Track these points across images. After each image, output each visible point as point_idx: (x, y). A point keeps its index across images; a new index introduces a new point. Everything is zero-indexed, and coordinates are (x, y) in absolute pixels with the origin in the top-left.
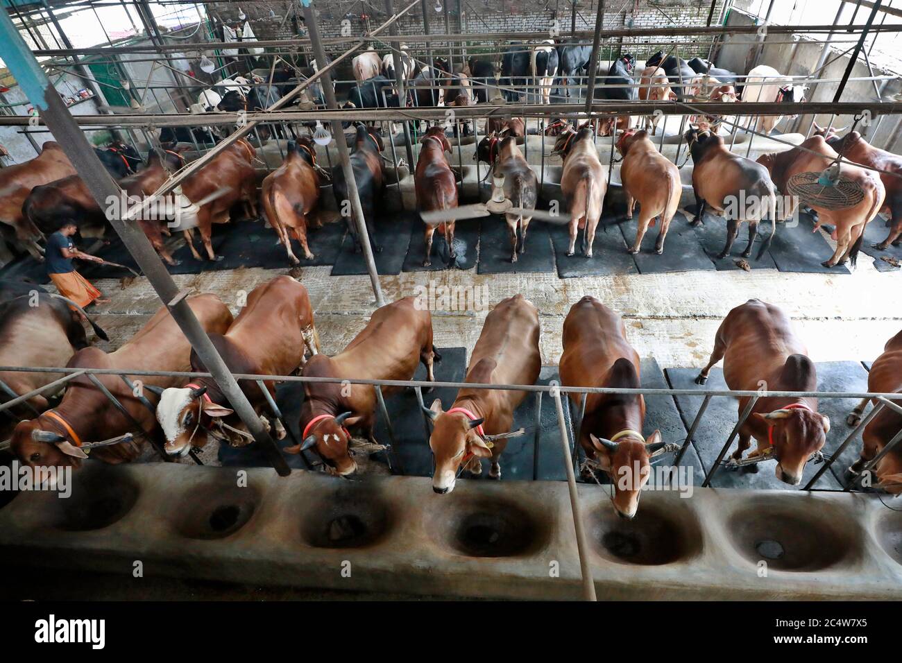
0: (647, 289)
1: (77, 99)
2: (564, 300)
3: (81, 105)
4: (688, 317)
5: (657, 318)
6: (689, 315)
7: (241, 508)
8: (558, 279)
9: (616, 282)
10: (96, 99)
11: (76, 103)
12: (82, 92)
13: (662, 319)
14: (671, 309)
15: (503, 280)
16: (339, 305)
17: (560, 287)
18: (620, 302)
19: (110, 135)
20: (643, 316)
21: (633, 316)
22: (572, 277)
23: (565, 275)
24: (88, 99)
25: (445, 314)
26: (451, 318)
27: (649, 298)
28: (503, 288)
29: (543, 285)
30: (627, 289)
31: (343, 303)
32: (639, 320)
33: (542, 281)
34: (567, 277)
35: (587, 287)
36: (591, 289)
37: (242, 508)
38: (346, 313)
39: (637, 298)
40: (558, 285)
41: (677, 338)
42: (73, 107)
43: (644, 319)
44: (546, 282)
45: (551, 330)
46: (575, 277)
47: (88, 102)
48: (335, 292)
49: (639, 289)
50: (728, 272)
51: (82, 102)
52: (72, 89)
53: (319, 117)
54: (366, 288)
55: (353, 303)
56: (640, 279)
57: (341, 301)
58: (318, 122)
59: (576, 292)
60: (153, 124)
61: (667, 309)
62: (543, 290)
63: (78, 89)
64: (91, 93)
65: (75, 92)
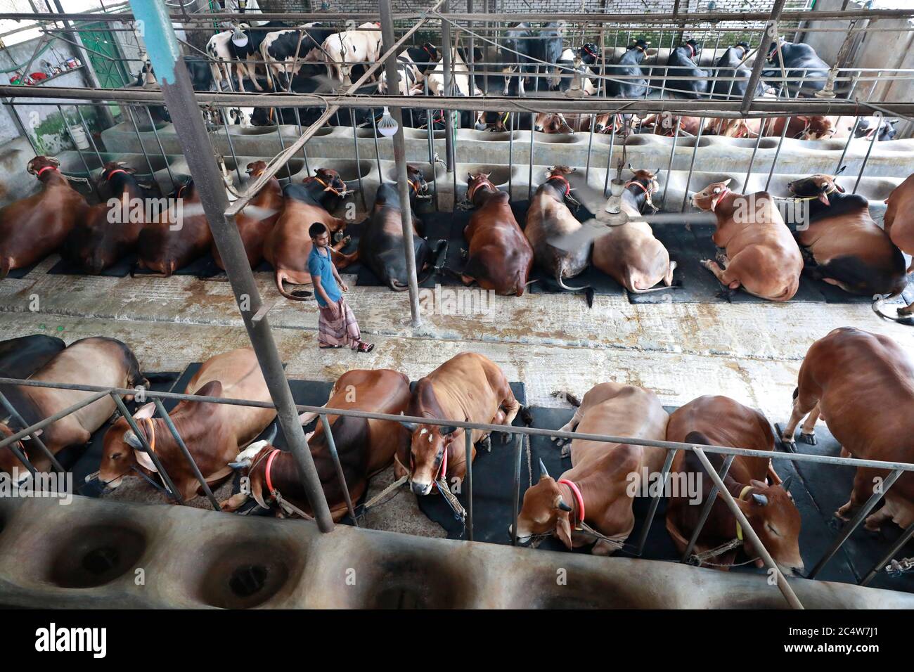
0: (740, 322)
1: (64, 69)
2: (639, 330)
3: (67, 76)
4: (796, 359)
5: (757, 359)
6: (796, 357)
7: (268, 569)
8: (628, 303)
9: (701, 311)
10: (83, 70)
11: (62, 73)
12: (70, 62)
13: (763, 361)
14: (773, 349)
15: (561, 302)
16: (367, 322)
17: (631, 314)
18: (708, 336)
19: (95, 112)
20: (739, 356)
21: (726, 354)
22: (645, 303)
23: (637, 300)
24: (76, 70)
25: (494, 340)
26: (503, 345)
27: (744, 333)
28: (562, 311)
29: (611, 310)
30: (716, 322)
31: (370, 320)
32: (734, 360)
33: (609, 306)
34: (639, 303)
35: (665, 316)
36: (671, 318)
37: (270, 570)
38: (375, 332)
39: (729, 333)
40: (629, 312)
41: (785, 385)
42: (58, 78)
43: (740, 359)
44: (615, 307)
45: (625, 366)
46: (650, 303)
47: (75, 72)
48: (361, 306)
49: (730, 321)
50: (841, 305)
51: (68, 72)
52: (59, 58)
53: (387, 103)
54: (397, 304)
55: (382, 321)
56: (730, 310)
57: (368, 317)
58: (386, 109)
59: (652, 321)
60: (215, 103)
61: (768, 347)
62: (611, 317)
63: (66, 58)
64: (79, 63)
65: (61, 61)
